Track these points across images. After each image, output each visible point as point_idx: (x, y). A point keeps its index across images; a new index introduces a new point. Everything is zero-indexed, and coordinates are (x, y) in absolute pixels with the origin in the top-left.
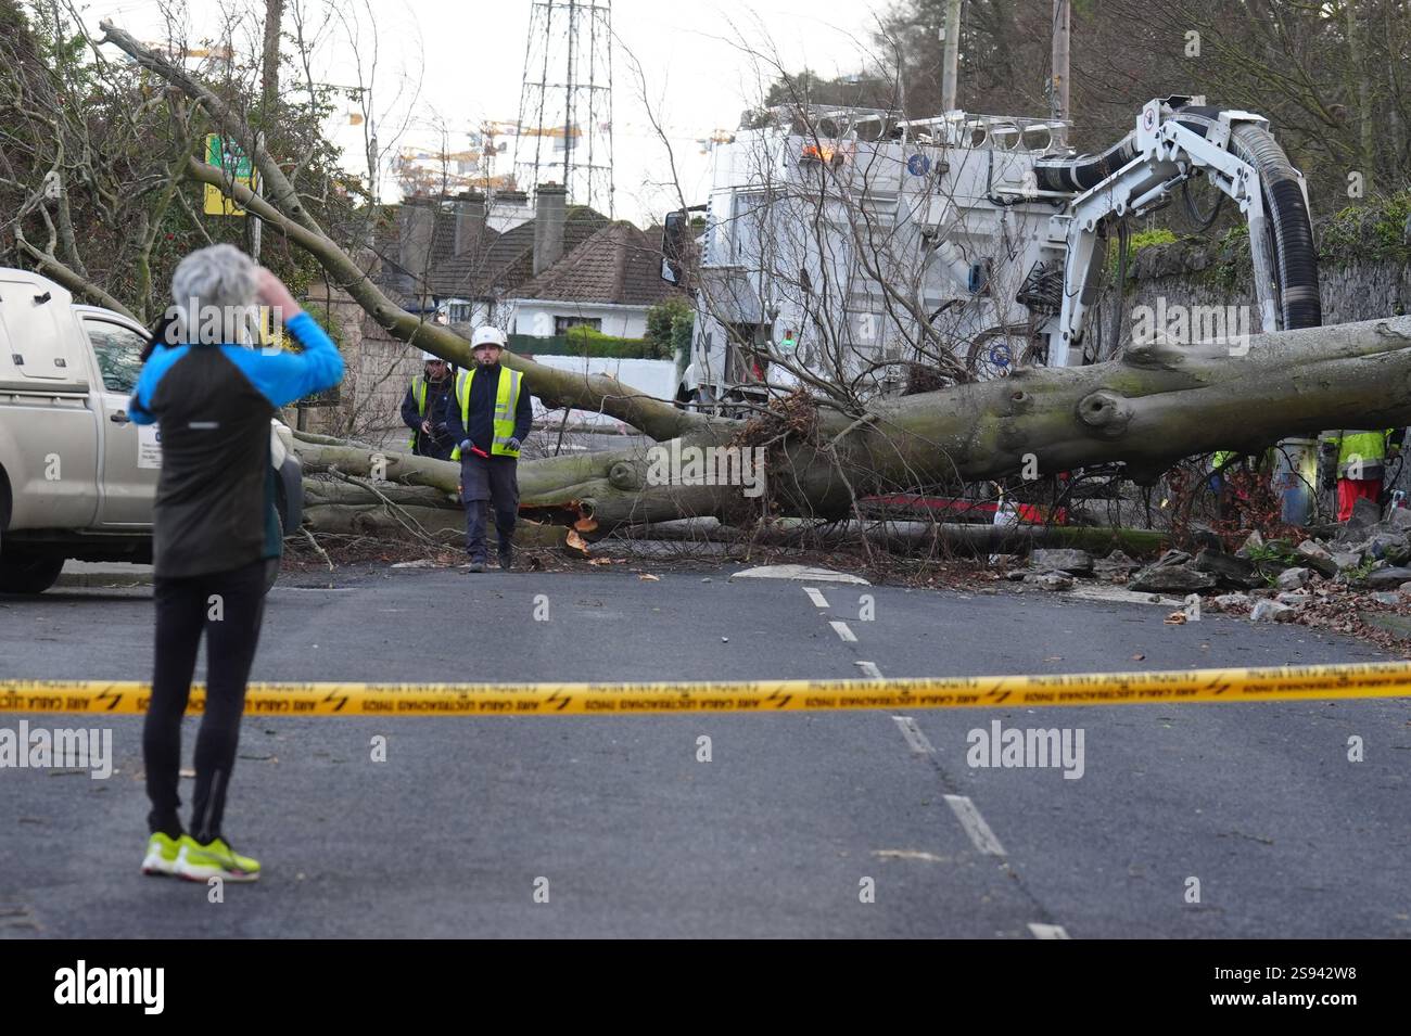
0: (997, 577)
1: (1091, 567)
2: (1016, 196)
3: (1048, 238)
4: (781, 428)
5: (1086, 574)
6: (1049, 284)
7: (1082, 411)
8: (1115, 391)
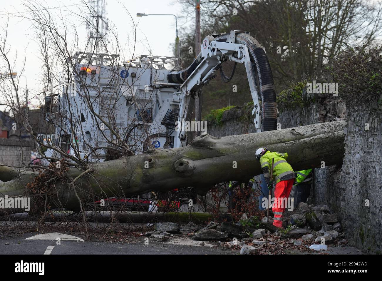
0: (141, 234)
1: (179, 230)
2: (160, 85)
3: (173, 101)
4: (53, 175)
5: (177, 233)
6: (174, 118)
7: (176, 166)
8: (189, 158)
